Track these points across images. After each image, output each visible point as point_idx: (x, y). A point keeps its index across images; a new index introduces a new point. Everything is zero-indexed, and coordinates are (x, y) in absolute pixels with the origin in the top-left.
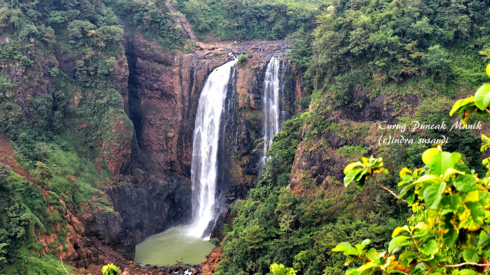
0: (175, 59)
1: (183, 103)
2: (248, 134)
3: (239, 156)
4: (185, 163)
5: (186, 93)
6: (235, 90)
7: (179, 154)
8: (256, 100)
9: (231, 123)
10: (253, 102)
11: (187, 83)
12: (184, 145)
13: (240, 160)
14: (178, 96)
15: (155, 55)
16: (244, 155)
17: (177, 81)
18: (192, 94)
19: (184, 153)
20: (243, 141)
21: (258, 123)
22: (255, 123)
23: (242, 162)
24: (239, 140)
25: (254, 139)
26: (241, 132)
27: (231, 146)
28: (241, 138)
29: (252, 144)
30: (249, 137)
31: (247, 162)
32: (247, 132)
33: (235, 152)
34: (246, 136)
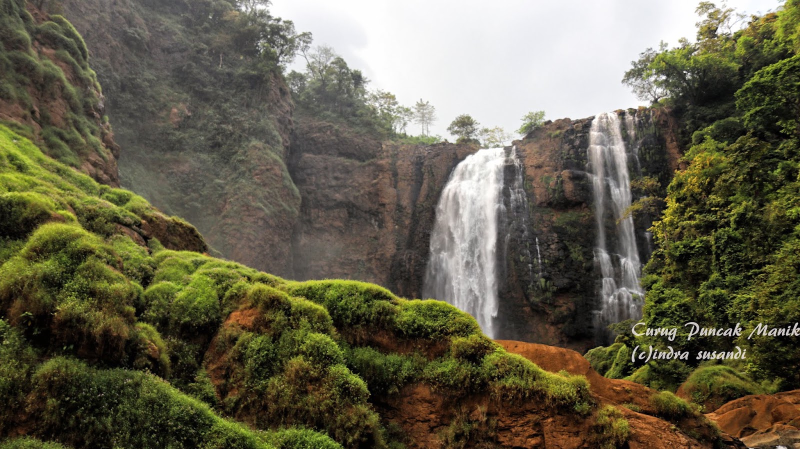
0: (384, 146)
1: (398, 221)
2: (565, 249)
3: (549, 295)
5: (405, 202)
6: (524, 173)
8: (577, 182)
9: (522, 231)
10: (569, 187)
11: (408, 185)
13: (553, 306)
14: (387, 206)
15: (343, 141)
16: (562, 291)
17: (387, 181)
18: (421, 199)
20: (555, 263)
21: (585, 231)
22: (577, 230)
23: (557, 311)
24: (546, 261)
25: (581, 258)
26: (549, 245)
27: (526, 274)
28: (549, 256)
29: (576, 270)
30: (567, 256)
31: (569, 309)
32: (561, 245)
33: (538, 287)
34: (561, 253)
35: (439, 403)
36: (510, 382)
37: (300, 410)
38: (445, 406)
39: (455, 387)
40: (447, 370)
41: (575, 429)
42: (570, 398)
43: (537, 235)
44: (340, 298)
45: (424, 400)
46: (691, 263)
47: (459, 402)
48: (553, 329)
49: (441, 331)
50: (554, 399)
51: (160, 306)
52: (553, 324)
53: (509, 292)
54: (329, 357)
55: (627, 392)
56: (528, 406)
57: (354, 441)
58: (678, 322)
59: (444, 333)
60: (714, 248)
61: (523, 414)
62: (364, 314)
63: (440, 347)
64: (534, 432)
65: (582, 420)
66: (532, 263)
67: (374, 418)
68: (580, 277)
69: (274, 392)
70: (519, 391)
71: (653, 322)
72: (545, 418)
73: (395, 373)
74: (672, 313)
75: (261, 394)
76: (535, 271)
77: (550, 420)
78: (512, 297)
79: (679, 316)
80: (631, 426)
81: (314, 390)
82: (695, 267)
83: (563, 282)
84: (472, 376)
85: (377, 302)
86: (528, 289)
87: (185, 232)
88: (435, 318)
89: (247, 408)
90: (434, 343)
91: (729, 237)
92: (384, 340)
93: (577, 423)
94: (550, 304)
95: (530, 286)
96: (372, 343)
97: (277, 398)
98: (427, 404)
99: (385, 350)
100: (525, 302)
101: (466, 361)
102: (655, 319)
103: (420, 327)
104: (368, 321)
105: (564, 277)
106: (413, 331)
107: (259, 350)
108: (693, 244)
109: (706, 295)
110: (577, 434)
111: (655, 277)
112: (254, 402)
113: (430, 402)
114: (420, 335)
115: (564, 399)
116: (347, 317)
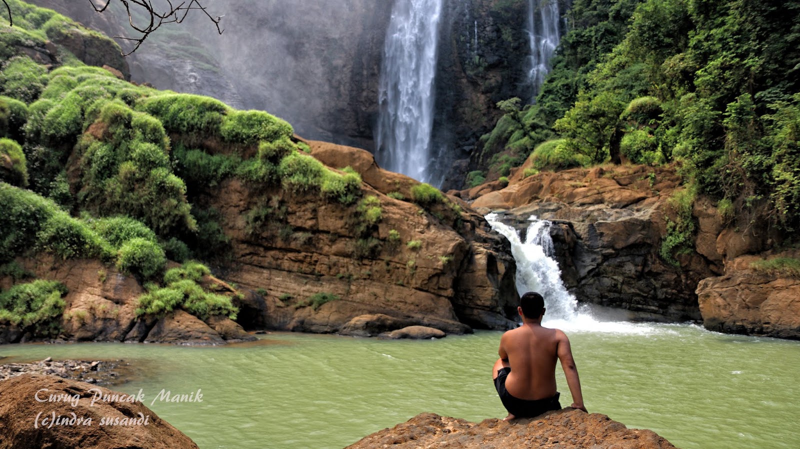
2: (498, 31)
3: (481, 69)
4: (364, 109)
7: (354, 93)
9: (464, 15)
12: (365, 73)
13: (484, 78)
16: (491, 67)
19: (363, 90)
20: (489, 43)
21: (516, 16)
22: (510, 15)
23: (487, 82)
24: (482, 41)
25: (510, 39)
26: (485, 28)
27: (465, 52)
28: (484, 37)
29: (506, 49)
30: (499, 37)
31: (497, 82)
32: (495, 27)
33: (473, 63)
34: (495, 34)
35: (246, 193)
36: (294, 180)
37: (127, 204)
38: (251, 195)
39: (257, 181)
40: (252, 168)
41: (340, 215)
42: (337, 192)
43: (476, 18)
44: (181, 110)
45: (236, 191)
46: (579, 50)
47: (261, 193)
48: (483, 97)
49: (255, 137)
50: (326, 193)
51: (35, 120)
52: (483, 93)
53: (450, 66)
54: (153, 163)
55: (395, 184)
56: (308, 197)
57: (165, 227)
58: (560, 98)
59: (256, 139)
60: (593, 39)
61: (305, 203)
62: (197, 124)
63: (252, 149)
64: (311, 216)
65: (346, 208)
66: (470, 43)
67: (186, 207)
68: (508, 55)
69: (109, 190)
70: (301, 186)
71: (542, 98)
72: (320, 206)
73: (215, 171)
74: (557, 91)
75: (102, 191)
76: (471, 49)
77: (323, 207)
78: (453, 71)
79: (562, 94)
80: (384, 212)
81: (139, 188)
82: (581, 53)
83: (492, 59)
84: (271, 174)
85: (208, 114)
86: (465, 64)
87: (101, 44)
88: (252, 126)
89: (92, 200)
90: (248, 147)
91: (606, 30)
92: (212, 143)
93: (342, 210)
94: (482, 77)
95: (467, 62)
96: (202, 147)
97: (112, 194)
98: (238, 194)
99: (211, 152)
100: (463, 75)
101: (268, 161)
102: (543, 96)
103: (237, 134)
104: (200, 129)
105: (494, 55)
106: (233, 137)
107: (102, 158)
108: (584, 33)
109: (580, 79)
110: (342, 218)
111: (561, 57)
112: (98, 196)
113: (240, 192)
114: (237, 139)
115: (333, 192)
116: (184, 126)
